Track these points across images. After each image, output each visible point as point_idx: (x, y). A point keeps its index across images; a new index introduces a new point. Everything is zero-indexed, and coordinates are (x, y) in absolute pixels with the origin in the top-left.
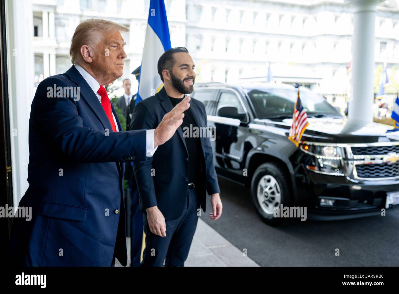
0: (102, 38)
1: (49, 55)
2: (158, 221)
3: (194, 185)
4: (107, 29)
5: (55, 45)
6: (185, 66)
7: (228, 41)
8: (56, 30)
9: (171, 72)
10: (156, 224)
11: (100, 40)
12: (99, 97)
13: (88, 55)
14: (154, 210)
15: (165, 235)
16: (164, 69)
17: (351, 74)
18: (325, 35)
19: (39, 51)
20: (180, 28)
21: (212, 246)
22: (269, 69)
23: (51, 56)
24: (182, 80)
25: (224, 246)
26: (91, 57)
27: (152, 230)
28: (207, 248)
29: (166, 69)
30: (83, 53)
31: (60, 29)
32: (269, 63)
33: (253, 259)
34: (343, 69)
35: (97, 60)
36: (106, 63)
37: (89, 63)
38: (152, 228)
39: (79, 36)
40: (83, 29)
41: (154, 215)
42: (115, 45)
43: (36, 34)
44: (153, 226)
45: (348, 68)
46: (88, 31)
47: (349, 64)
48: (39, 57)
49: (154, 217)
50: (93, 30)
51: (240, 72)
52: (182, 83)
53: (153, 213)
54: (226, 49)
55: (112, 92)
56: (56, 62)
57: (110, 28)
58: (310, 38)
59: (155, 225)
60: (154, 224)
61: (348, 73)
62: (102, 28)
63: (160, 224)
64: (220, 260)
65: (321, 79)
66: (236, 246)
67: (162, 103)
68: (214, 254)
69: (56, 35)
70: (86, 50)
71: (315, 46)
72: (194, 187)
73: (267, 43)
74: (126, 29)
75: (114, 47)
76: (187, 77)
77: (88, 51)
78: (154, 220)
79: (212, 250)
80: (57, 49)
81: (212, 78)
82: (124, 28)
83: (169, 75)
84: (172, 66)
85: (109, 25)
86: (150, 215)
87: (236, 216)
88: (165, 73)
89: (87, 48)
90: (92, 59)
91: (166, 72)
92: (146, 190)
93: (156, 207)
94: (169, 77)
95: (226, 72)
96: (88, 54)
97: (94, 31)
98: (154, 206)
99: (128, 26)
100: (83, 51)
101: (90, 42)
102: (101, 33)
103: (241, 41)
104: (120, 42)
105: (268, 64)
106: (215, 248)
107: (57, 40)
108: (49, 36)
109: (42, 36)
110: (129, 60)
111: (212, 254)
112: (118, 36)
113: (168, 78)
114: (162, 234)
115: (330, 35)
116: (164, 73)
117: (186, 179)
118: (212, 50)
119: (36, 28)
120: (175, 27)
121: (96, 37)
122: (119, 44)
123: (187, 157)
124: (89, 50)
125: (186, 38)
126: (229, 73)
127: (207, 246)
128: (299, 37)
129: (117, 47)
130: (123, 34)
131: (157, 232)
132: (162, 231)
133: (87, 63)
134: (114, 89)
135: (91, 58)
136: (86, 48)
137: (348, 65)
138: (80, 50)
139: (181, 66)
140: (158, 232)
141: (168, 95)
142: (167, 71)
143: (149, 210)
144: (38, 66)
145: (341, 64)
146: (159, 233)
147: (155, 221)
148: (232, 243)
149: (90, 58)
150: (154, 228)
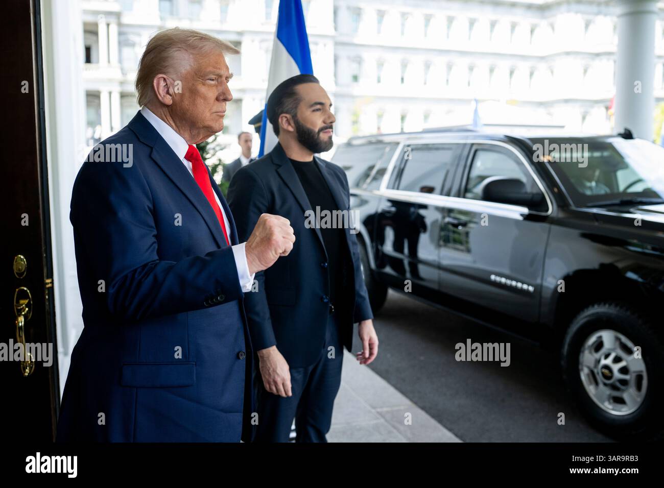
0: (192, 65)
1: (110, 93)
2: (279, 371)
3: (333, 307)
4: (201, 48)
5: (118, 76)
6: (318, 107)
7: (404, 65)
8: (120, 51)
9: (294, 117)
10: (276, 377)
11: (188, 68)
12: (188, 165)
13: (165, 91)
14: (272, 352)
15: (290, 394)
16: (282, 112)
17: (613, 119)
18: (568, 53)
19: (93, 87)
20: (325, 45)
21: (381, 407)
22: (476, 111)
23: (112, 96)
24: (317, 130)
25: (402, 408)
26: (171, 95)
27: (268, 386)
28: (373, 411)
29: (286, 113)
30: (158, 88)
31: (126, 51)
32: (477, 101)
33: (450, 430)
34: (600, 111)
35: (182, 101)
36: (196, 107)
37: (167, 106)
38: (269, 384)
39: (153, 58)
40: (160, 45)
41: (271, 362)
42: (213, 77)
43: (88, 60)
44: (271, 380)
45: (608, 108)
46: (168, 49)
47: (611, 101)
48: (93, 97)
49: (272, 364)
50: (177, 49)
51: (426, 117)
52: (317, 136)
53: (270, 359)
54: (402, 79)
55: (213, 155)
56: (122, 105)
57: (208, 46)
58: (542, 58)
59: (274, 377)
60: (272, 377)
61: (608, 118)
62: (193, 47)
63: (283, 375)
64: (395, 431)
65: (563, 127)
66: (423, 408)
67: (280, 170)
68: (386, 421)
69: (120, 61)
70: (162, 84)
71: (552, 72)
72: (333, 310)
73: (471, 69)
74: (234, 48)
75: (213, 80)
76: (323, 125)
77: (167, 84)
78: (271, 369)
79: (381, 415)
80: (122, 83)
81: (379, 128)
82: (231, 49)
83: (292, 122)
84: (296, 108)
85: (206, 43)
86: (264, 361)
87: (422, 358)
88: (285, 120)
89: (165, 79)
90: (173, 99)
91: (286, 117)
92: (256, 318)
93: (274, 348)
94: (292, 127)
95: (403, 118)
96: (166, 89)
97: (180, 50)
98: (272, 345)
99: (238, 43)
100: (158, 84)
101: (171, 70)
102: (191, 56)
103: (427, 66)
104: (223, 72)
105: (474, 103)
106: (388, 412)
107: (122, 69)
108: (109, 62)
109: (98, 62)
110: (239, 101)
111: (382, 420)
112: (220, 62)
113: (291, 129)
114: (286, 394)
115: (577, 53)
116: (282, 120)
117: (324, 299)
118: (379, 81)
119: (88, 50)
120: (316, 44)
121: (183, 62)
122: (220, 76)
123: (326, 261)
124: (168, 82)
125: (336, 61)
126: (407, 119)
127: (374, 408)
128: (523, 57)
129: (218, 81)
130: (228, 59)
131: (277, 390)
132: (286, 388)
133: (164, 105)
134: (217, 148)
135: (170, 97)
136: (163, 79)
137: (608, 104)
138: (153, 82)
139: (312, 106)
140: (279, 389)
141: (289, 157)
142: (288, 116)
143: (263, 353)
144: (92, 111)
145: (597, 102)
146: (281, 391)
147: (274, 371)
148: (416, 403)
149: (168, 96)
150: (272, 383)
